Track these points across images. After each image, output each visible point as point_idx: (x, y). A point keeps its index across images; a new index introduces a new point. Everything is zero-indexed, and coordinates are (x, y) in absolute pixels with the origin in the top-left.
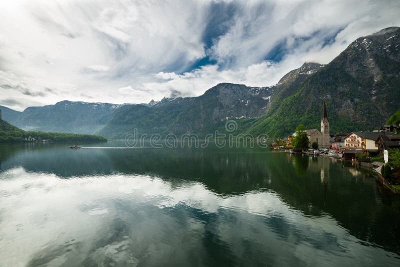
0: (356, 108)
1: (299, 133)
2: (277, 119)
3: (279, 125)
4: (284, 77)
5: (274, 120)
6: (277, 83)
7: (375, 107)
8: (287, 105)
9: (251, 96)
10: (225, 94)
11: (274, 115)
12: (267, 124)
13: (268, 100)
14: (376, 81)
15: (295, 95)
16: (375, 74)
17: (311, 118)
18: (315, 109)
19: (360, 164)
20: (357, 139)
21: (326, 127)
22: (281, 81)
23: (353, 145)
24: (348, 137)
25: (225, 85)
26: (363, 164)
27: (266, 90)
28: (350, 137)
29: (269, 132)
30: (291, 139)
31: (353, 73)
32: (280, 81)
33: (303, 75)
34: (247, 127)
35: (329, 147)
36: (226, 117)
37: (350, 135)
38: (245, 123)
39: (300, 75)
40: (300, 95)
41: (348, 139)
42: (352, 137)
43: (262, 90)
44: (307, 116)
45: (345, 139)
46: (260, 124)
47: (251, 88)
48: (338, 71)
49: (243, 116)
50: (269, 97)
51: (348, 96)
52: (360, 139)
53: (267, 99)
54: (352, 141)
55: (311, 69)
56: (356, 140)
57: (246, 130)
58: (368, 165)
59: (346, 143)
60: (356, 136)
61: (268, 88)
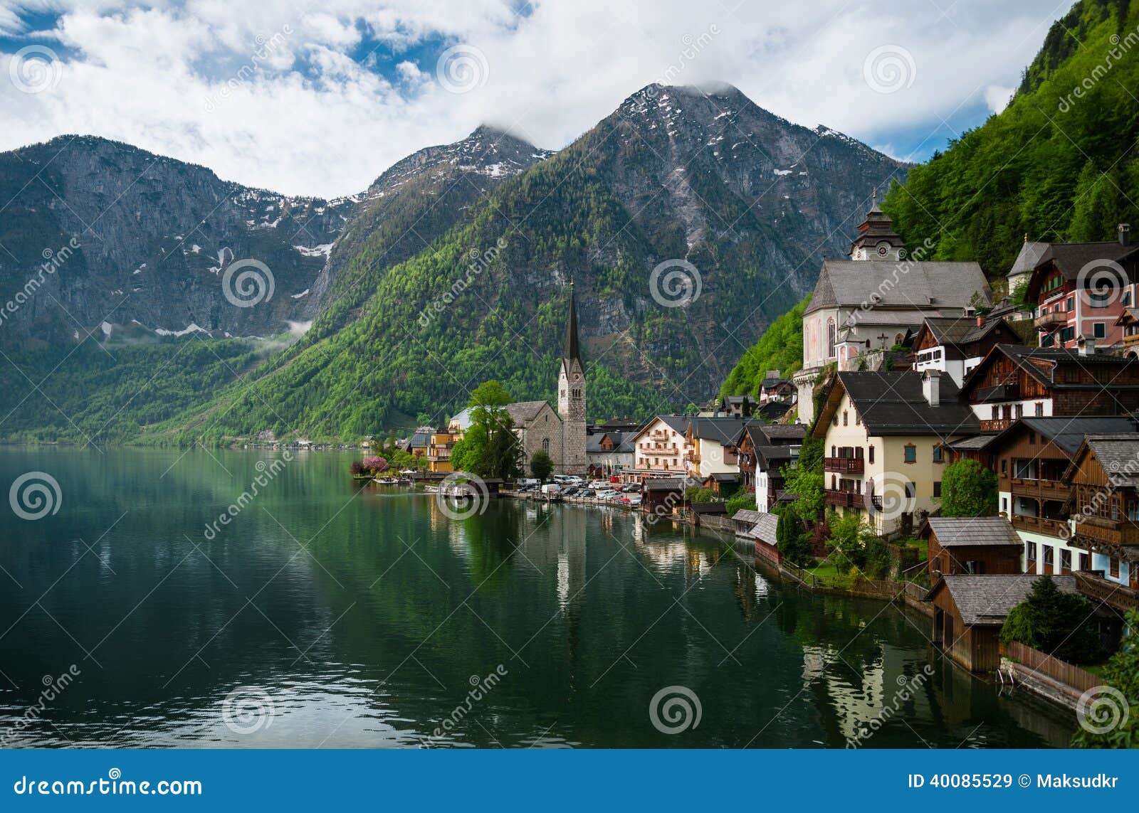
0: (640, 332)
1: (480, 416)
2: (359, 351)
3: (367, 378)
4: (395, 167)
5: (345, 355)
6: (364, 188)
7: (687, 333)
8: (403, 295)
9: (239, 229)
10: (100, 197)
11: (345, 334)
12: (316, 370)
13: (320, 261)
14: (690, 245)
15: (437, 256)
16: (688, 220)
17: (494, 355)
18: (511, 323)
19: (698, 524)
20: (673, 440)
21: (575, 394)
22: (381, 182)
23: (661, 459)
24: (647, 432)
25: (101, 150)
26: (707, 521)
27: (312, 212)
28: (653, 432)
29: (323, 409)
30: (445, 437)
31: (633, 205)
32: (379, 181)
33: (471, 174)
34: (215, 379)
35: (583, 470)
36: (100, 319)
37: (652, 426)
38: (204, 359)
39: (459, 174)
40: (456, 259)
41: (645, 440)
42: (659, 433)
43: (295, 211)
44: (480, 349)
45: (635, 440)
46: (280, 372)
47: (241, 189)
48: (590, 187)
49: (193, 328)
50: (327, 249)
51: (619, 284)
52: (679, 440)
53: (316, 254)
54: (658, 447)
55: (502, 157)
56: (669, 446)
57: (209, 397)
58: (720, 522)
59: (639, 454)
60: (670, 430)
61: (319, 203)
